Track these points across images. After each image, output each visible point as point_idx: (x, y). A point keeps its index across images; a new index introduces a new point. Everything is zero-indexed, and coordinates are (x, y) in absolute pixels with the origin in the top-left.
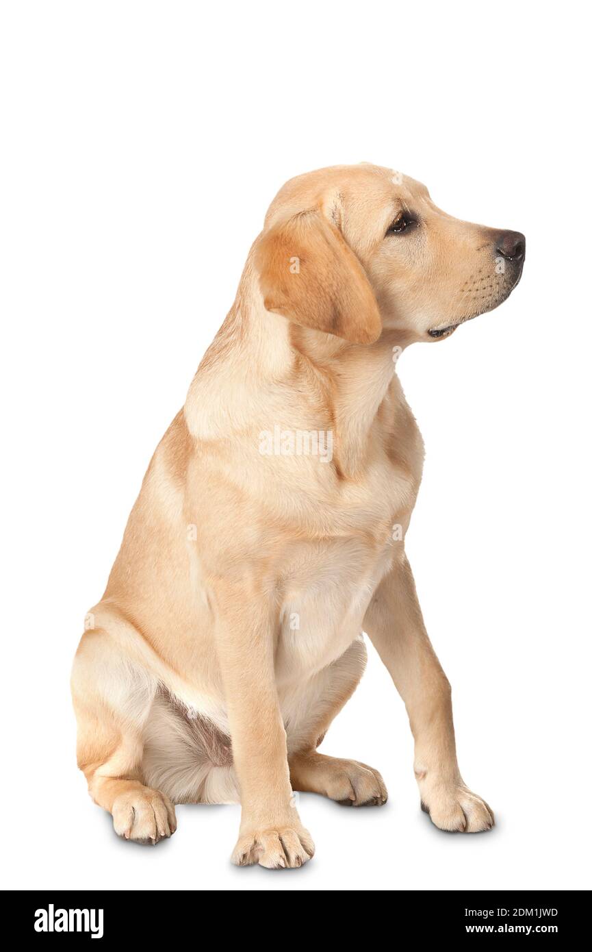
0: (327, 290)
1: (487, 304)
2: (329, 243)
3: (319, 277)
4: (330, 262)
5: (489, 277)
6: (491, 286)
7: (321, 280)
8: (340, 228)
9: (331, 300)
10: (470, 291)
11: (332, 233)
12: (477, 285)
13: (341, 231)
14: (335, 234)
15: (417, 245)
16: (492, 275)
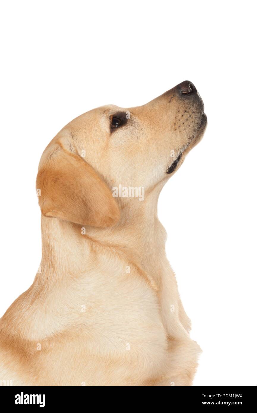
12: (181, 121)
15: (134, 126)
16: (187, 109)
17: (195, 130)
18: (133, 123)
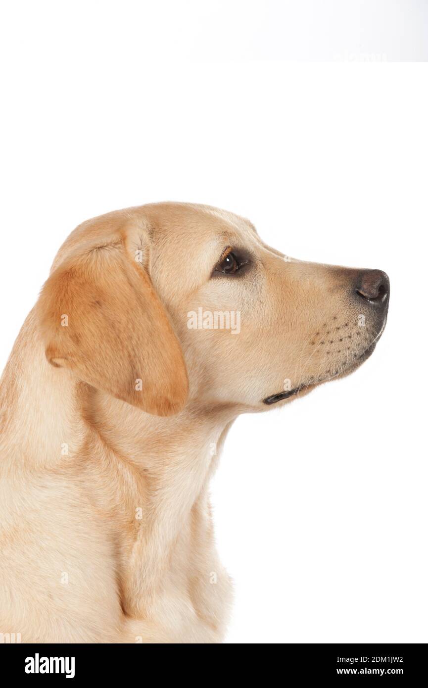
0: (126, 343)
1: (343, 360)
2: (131, 285)
3: (117, 325)
4: (132, 309)
5: (346, 325)
6: (350, 337)
7: (119, 330)
8: (146, 268)
9: (130, 356)
10: (322, 343)
11: (137, 273)
12: (331, 336)
13: (148, 272)
14: (141, 274)
15: (252, 290)
16: (351, 323)
17: (344, 364)
18: (254, 284)
